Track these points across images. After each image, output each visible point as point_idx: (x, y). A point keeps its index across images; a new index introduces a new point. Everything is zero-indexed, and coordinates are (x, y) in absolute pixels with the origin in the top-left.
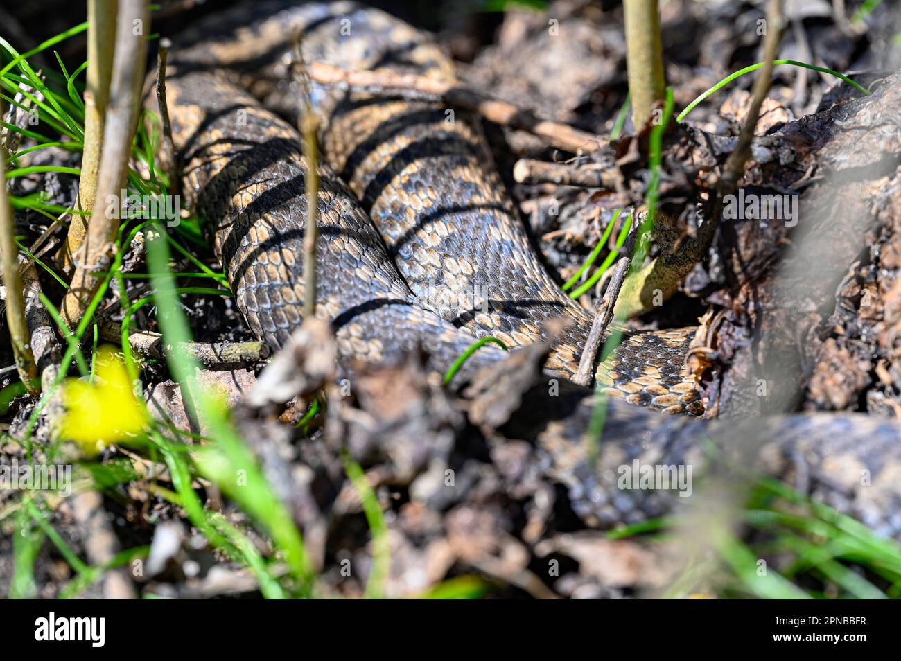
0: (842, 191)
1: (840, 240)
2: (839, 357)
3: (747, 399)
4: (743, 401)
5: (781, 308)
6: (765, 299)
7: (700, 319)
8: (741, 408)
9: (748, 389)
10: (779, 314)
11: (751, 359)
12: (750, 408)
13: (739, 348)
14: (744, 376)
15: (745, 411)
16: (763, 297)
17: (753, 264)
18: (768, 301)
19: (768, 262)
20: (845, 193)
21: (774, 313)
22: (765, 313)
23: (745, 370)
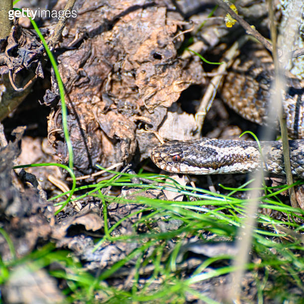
0: (94, 41)
1: (100, 64)
2: (119, 118)
3: (80, 149)
4: (78, 150)
5: (82, 103)
6: (75, 101)
7: (48, 117)
8: (78, 154)
9: (80, 144)
10: (82, 106)
11: (79, 129)
12: (82, 152)
13: (73, 125)
14: (78, 138)
15: (80, 155)
16: (73, 100)
17: (68, 85)
18: (76, 101)
19: (73, 82)
20: (95, 42)
21: (79, 106)
22: (76, 107)
23: (78, 135)
